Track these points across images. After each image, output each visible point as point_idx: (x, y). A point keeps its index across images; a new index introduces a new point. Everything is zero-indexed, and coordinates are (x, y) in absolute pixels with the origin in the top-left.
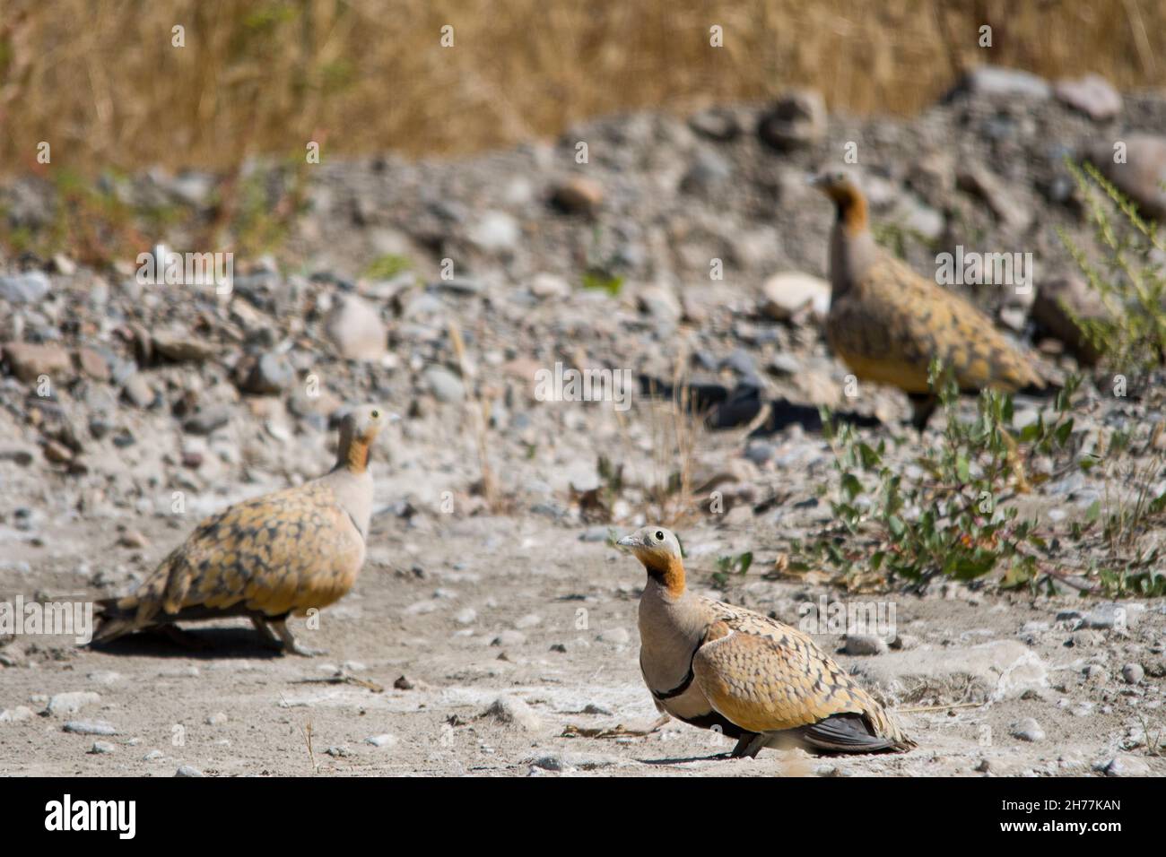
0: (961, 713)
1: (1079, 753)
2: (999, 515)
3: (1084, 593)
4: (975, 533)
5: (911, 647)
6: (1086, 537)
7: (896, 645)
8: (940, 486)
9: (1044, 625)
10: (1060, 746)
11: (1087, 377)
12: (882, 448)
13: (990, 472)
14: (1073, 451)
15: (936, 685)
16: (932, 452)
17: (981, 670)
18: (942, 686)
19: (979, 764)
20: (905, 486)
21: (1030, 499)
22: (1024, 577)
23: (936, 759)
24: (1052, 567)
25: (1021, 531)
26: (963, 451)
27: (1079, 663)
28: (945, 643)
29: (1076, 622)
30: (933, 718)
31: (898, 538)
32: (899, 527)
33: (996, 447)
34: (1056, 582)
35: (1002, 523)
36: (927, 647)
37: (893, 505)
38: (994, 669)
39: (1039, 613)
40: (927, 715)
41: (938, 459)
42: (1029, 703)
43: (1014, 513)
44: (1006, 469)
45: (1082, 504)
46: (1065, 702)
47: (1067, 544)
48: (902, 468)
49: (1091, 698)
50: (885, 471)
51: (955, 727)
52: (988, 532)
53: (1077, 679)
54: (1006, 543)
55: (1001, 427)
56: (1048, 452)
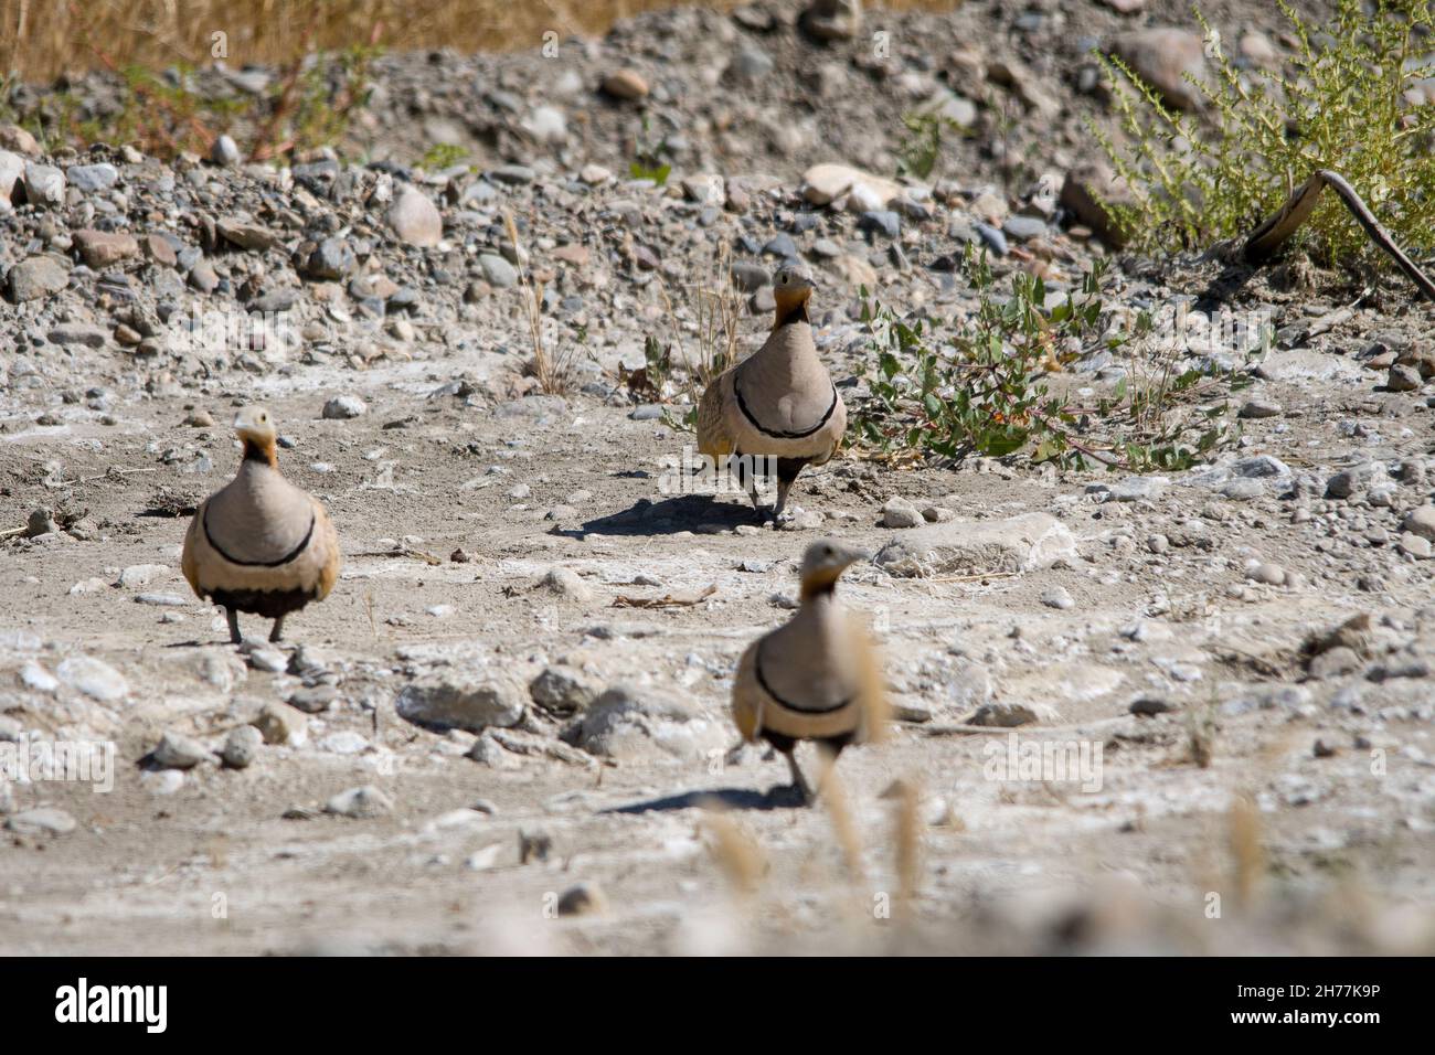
0: (994, 583)
1: (1106, 619)
2: (1030, 393)
3: (1111, 467)
4: (1008, 410)
5: (947, 520)
6: (1113, 414)
7: (931, 517)
8: (974, 364)
9: (1073, 498)
10: (1088, 614)
11: (1114, 258)
12: (919, 329)
13: (1022, 351)
14: (1102, 331)
15: (970, 556)
16: (966, 333)
17: (1013, 541)
18: (976, 556)
19: (1011, 630)
20: (941, 365)
21: (1060, 377)
22: (1054, 452)
23: (970, 627)
24: (1081, 443)
25: (1051, 408)
26: (996, 332)
27: (1106, 534)
28: (978, 516)
29: (1104, 495)
30: (968, 588)
31: (934, 416)
32: (935, 405)
33: (1030, 327)
34: (1084, 457)
35: (1033, 400)
36: (961, 520)
37: (929, 384)
38: (1025, 541)
39: (1069, 487)
40: (962, 584)
41: (972, 339)
42: (1058, 572)
43: (1044, 390)
44: (1038, 349)
45: (1110, 382)
46: (1093, 571)
47: (1095, 420)
48: (938, 348)
49: (1118, 568)
50: (923, 351)
51: (989, 595)
52: (1019, 409)
53: (1105, 550)
54: (1037, 420)
55: (1035, 309)
56: (1078, 333)
